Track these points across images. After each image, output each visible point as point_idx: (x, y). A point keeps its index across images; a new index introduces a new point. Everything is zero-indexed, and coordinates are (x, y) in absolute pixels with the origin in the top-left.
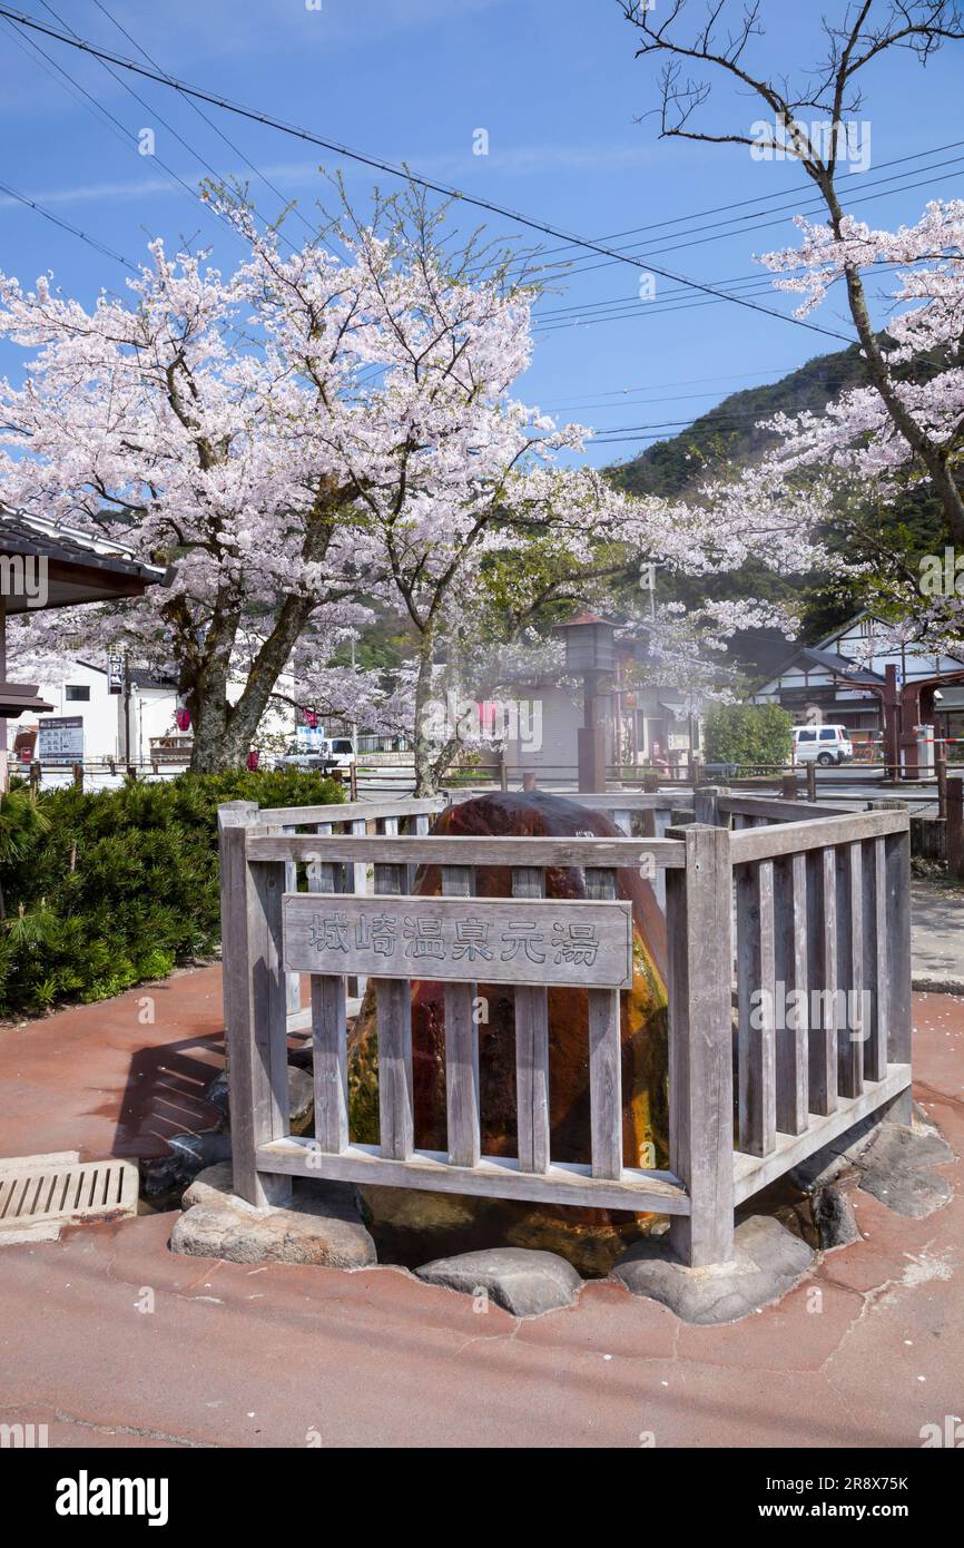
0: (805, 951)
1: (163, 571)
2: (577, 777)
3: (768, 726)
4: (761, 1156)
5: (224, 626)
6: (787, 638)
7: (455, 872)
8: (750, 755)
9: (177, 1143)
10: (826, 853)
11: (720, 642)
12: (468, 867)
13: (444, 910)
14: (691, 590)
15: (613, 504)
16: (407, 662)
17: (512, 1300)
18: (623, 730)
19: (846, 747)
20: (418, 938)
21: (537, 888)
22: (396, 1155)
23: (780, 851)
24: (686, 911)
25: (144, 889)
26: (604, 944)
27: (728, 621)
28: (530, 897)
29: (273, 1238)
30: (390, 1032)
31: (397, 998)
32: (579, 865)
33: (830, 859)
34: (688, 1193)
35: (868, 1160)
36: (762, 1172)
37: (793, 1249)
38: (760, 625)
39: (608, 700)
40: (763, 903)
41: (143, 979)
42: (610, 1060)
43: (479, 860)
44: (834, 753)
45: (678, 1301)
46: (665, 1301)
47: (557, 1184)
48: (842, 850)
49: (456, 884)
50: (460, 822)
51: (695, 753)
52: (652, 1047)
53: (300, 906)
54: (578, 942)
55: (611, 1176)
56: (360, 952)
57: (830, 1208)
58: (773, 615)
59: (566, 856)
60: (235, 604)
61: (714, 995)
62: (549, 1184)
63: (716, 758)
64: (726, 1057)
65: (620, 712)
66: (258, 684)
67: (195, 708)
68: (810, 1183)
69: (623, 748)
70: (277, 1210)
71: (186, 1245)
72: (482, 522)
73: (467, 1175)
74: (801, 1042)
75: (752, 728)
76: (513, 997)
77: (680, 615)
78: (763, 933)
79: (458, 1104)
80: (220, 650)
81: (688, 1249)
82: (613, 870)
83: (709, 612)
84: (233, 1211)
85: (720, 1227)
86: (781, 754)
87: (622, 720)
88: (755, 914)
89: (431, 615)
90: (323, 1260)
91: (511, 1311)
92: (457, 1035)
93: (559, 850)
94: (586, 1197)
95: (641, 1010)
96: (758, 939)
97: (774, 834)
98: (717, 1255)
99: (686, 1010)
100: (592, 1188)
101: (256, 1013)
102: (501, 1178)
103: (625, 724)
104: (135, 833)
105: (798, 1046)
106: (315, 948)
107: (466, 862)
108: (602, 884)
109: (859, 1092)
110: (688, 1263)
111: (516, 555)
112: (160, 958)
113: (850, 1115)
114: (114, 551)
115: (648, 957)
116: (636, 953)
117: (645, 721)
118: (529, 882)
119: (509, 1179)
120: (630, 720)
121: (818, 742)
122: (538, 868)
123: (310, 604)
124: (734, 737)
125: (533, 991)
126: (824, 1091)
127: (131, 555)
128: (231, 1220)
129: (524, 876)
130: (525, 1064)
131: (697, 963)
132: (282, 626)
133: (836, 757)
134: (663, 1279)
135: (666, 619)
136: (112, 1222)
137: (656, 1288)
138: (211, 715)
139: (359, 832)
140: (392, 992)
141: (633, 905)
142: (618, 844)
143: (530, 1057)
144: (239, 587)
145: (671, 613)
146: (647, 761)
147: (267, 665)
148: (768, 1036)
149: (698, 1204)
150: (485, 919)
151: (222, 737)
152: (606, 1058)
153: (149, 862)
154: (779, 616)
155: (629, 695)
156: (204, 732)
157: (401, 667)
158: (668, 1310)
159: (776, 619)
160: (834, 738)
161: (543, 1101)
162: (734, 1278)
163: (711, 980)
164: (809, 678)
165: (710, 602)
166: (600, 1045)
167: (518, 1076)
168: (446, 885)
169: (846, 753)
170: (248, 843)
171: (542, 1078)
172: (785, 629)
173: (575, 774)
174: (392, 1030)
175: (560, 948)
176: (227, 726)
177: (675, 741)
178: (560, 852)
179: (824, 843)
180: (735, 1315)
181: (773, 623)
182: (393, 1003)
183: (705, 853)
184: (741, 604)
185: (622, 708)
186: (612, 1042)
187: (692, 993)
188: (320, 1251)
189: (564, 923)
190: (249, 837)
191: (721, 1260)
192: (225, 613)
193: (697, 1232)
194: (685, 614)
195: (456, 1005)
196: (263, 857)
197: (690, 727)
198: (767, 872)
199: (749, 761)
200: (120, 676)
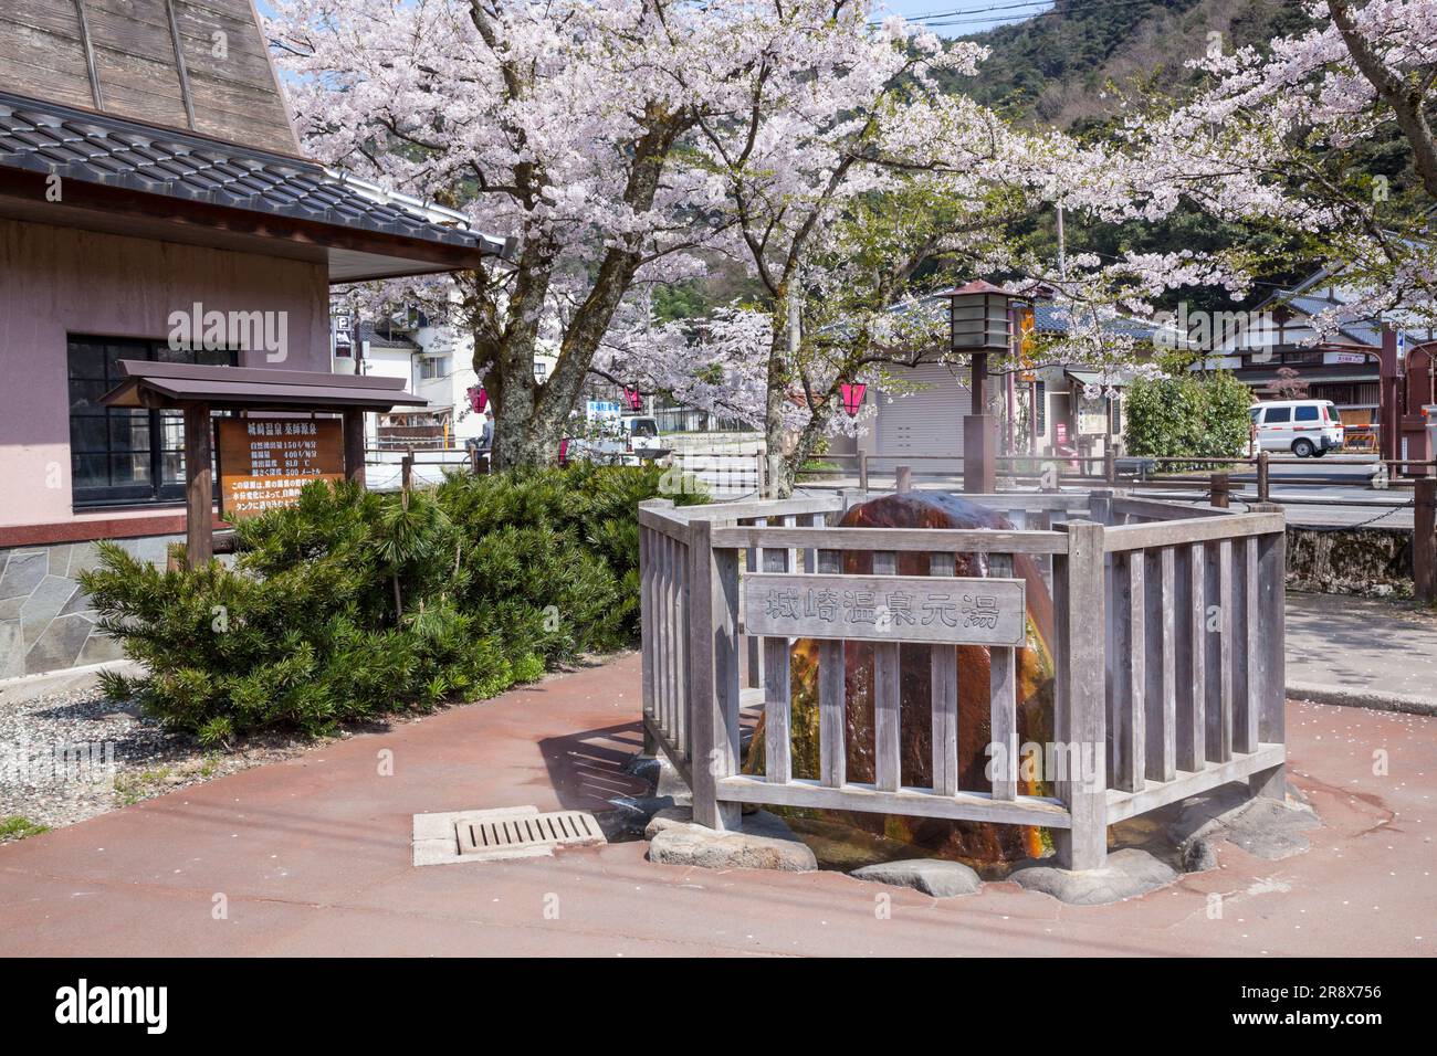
0: (1173, 629)
1: (502, 241)
2: (962, 470)
3: (1215, 403)
4: (1131, 792)
5: (529, 288)
6: (1233, 297)
7: (884, 556)
8: (1189, 442)
9: (618, 802)
10: (1194, 548)
11: (1143, 302)
12: (894, 552)
13: (877, 584)
14: (1106, 240)
15: (1011, 153)
16: (719, 309)
17: (930, 886)
18: (1017, 408)
19: (1334, 433)
20: (856, 608)
21: (949, 569)
22: (833, 784)
23: (1150, 543)
24: (1068, 587)
25: (519, 589)
26: (1004, 612)
27: (1157, 278)
28: (944, 576)
29: (735, 849)
30: (830, 684)
31: (836, 656)
32: (981, 550)
33: (1198, 554)
34: (1069, 811)
35: (1238, 823)
36: (1132, 804)
37: (1157, 869)
38: (1197, 281)
39: (997, 379)
40: (1133, 585)
41: (517, 682)
42: (1006, 704)
43: (904, 546)
44: (1316, 439)
45: (1061, 891)
46: (1051, 892)
47: (964, 804)
48: (1212, 547)
49: (884, 566)
50: (867, 518)
51: (1115, 439)
52: (1042, 712)
53: (759, 582)
54: (983, 611)
55: (1008, 798)
56: (808, 619)
57: (1198, 852)
58: (1214, 269)
59: (974, 544)
60: (547, 261)
61: (1090, 654)
62: (958, 804)
63: (1142, 447)
64: (1100, 703)
65: (1013, 385)
66: (573, 358)
67: (495, 385)
68: (1184, 839)
69: (1016, 432)
70: (732, 833)
71: (663, 856)
72: (848, 161)
73: (892, 798)
74: (1169, 704)
75: (1193, 407)
76: (929, 654)
77: (1091, 270)
78: (1134, 609)
79: (885, 742)
80: (528, 316)
81: (1070, 857)
82: (1011, 555)
83: (1130, 268)
84: (695, 833)
85: (1095, 841)
86: (1234, 440)
87: (1015, 395)
88: (1127, 594)
89: (785, 276)
90: (775, 865)
91: (930, 894)
92: (884, 686)
93: (968, 539)
94: (987, 814)
95: (1033, 680)
96: (1129, 614)
97: (1143, 529)
98: (1092, 863)
99: (1068, 665)
100: (993, 806)
101: (717, 671)
102: (919, 800)
103: (1019, 399)
104: (512, 532)
105: (1165, 707)
106: (770, 616)
107: (893, 548)
108: (1002, 566)
109: (1227, 759)
110: (1069, 868)
111: (885, 198)
112: (533, 662)
113: (1217, 776)
114: (448, 219)
115: (1039, 635)
116: (1028, 632)
117: (1047, 395)
118: (944, 565)
119: (926, 800)
120: (1027, 395)
121: (1293, 423)
122: (951, 554)
123: (635, 260)
124: (1167, 419)
125: (945, 648)
126: (1191, 751)
127: (466, 224)
128: (698, 838)
129: (939, 559)
130: (939, 709)
131: (1077, 629)
132: (601, 287)
133: (1318, 445)
134: (1050, 878)
135: (1076, 274)
136: (589, 846)
137: (1043, 884)
138: (516, 395)
139: (790, 524)
140: (832, 652)
141: (1027, 582)
142: (1014, 535)
143: (943, 703)
144: (551, 240)
145: (1081, 267)
146: (1048, 450)
147: (584, 334)
148: (1138, 694)
149: (1077, 820)
150: (910, 592)
151: (530, 421)
152: (1005, 702)
153: (524, 560)
154: (1222, 271)
155: (1026, 373)
156: (509, 415)
157: (711, 317)
158: (1053, 898)
159: (1218, 274)
160: (1316, 417)
161: (953, 737)
162: (1106, 879)
163: (1088, 642)
164: (1285, 332)
165: (1131, 255)
166: (999, 693)
167: (934, 719)
168: (876, 567)
169: (1333, 439)
170: (713, 533)
171: (952, 719)
172: (1229, 285)
173: (959, 467)
174: (831, 683)
175: (969, 615)
176: (535, 407)
177: (1087, 423)
178: (969, 541)
179: (1192, 539)
180: (1106, 901)
181: (1213, 279)
182: (832, 661)
183: (1084, 543)
184: (1172, 257)
185: (1016, 380)
186: (1008, 690)
187: (1072, 652)
188: (773, 859)
189: (972, 595)
190: (714, 528)
191: (1097, 866)
192: (535, 272)
193: (1077, 842)
194: (1099, 268)
195: (884, 662)
196: (725, 544)
197: (1107, 405)
198: (1138, 560)
199: (1188, 451)
200: (348, 333)
